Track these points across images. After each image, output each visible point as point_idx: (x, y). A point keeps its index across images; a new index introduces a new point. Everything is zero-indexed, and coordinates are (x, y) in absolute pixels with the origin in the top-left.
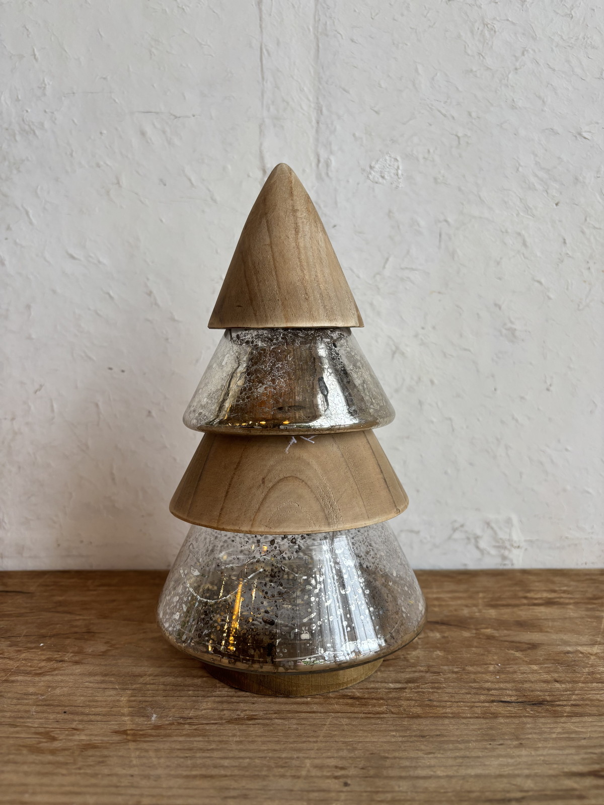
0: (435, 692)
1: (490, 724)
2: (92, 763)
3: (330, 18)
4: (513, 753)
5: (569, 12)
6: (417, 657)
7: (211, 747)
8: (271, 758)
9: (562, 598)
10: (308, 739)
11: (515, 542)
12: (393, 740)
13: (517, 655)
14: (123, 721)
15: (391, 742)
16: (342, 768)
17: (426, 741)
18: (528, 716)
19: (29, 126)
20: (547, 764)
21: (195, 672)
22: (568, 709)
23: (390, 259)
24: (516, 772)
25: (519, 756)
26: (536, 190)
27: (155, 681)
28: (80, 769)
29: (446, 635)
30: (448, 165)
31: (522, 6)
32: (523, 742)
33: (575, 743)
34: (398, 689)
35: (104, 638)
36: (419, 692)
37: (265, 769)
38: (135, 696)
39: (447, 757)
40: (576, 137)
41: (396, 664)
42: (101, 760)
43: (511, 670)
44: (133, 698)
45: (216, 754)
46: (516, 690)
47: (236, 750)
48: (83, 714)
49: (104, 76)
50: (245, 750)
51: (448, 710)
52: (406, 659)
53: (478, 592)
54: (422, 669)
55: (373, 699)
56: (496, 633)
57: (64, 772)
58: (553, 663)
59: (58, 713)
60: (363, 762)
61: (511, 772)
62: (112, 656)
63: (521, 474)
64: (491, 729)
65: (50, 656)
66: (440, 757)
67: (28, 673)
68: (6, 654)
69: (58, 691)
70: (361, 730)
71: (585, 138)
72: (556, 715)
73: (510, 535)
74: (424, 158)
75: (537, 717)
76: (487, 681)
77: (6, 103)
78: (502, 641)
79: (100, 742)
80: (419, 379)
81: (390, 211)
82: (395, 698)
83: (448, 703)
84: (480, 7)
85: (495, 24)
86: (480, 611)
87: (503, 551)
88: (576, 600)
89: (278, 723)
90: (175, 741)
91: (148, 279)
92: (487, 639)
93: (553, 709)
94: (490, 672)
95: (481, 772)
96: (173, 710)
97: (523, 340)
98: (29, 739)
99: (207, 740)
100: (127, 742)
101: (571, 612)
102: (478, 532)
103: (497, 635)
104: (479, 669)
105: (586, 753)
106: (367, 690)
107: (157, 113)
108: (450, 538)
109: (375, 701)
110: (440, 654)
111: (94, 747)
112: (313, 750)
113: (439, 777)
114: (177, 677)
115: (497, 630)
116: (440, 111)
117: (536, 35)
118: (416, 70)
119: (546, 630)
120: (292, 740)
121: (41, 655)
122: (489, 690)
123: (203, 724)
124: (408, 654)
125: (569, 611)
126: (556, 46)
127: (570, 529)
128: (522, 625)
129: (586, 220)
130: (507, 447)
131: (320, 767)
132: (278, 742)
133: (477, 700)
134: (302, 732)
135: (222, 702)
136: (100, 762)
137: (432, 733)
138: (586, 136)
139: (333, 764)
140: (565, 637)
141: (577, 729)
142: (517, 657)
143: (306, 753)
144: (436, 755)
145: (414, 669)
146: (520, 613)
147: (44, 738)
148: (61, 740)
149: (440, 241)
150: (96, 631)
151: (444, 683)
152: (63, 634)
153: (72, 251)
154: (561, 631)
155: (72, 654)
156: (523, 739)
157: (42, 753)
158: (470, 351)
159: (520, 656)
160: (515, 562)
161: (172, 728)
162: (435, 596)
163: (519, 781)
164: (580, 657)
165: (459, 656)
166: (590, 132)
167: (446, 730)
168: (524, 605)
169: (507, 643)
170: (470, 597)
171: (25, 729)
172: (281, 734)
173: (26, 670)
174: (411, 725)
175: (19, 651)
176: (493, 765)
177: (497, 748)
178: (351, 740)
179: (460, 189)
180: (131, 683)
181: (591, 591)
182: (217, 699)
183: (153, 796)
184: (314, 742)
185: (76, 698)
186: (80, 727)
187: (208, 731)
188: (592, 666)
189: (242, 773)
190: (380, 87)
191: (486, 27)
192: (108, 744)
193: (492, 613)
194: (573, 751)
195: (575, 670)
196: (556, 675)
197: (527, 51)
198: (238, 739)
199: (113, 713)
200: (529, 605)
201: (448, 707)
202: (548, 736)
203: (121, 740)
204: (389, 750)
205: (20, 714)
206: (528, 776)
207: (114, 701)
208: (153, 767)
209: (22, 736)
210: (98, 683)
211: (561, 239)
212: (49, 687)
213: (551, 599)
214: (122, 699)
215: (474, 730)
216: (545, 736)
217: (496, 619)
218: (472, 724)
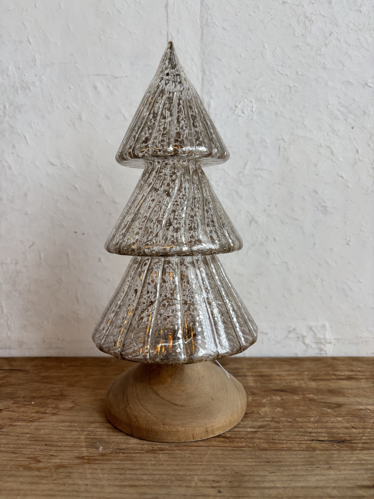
0: (277, 434)
1: (311, 455)
2: (62, 477)
3: (210, 15)
4: (325, 473)
5: (359, 9)
6: (265, 412)
7: (136, 468)
8: (173, 475)
9: (357, 375)
10: (196, 463)
11: (328, 340)
12: (250, 464)
13: (329, 411)
14: (82, 451)
15: (248, 465)
16: (218, 482)
17: (270, 465)
18: (335, 450)
19: (26, 84)
20: (346, 480)
22: (360, 445)
23: (249, 163)
24: (327, 485)
25: (329, 475)
26: (339, 119)
27: (102, 426)
28: (55, 480)
29: (284, 398)
30: (284, 105)
31: (330, 5)
32: (332, 466)
33: (364, 467)
34: (253, 432)
35: (71, 399)
36: (266, 434)
37: (169, 481)
38: (89, 435)
39: (283, 475)
40: (364, 86)
41: (252, 416)
42: (68, 475)
43: (325, 420)
44: (88, 437)
45: (139, 472)
46: (328, 433)
47: (152, 469)
48: (57, 446)
49: (71, 53)
50: (157, 470)
51: (284, 446)
52: (258, 413)
53: (304, 371)
54: (268, 419)
55: (237, 438)
56: (315, 397)
57: (45, 482)
58: (351, 416)
59: (42, 445)
60: (230, 478)
61: (323, 485)
62: (76, 410)
64: (312, 457)
65: (38, 410)
66: (279, 475)
67: (24, 421)
68: (11, 408)
69: (42, 432)
70: (230, 458)
71: (370, 87)
72: (353, 449)
73: (324, 335)
74: (269, 100)
75: (341, 450)
76: (309, 428)
77: (12, 70)
78: (319, 402)
79: (67, 463)
80: (267, 238)
81: (248, 134)
82: (251, 438)
83: (284, 441)
84: (303, 7)
85: (312, 17)
86: (305, 383)
87: (320, 345)
88: (367, 377)
89: (178, 453)
90: (114, 463)
91: (99, 177)
92: (309, 401)
93: (351, 445)
94: (311, 422)
95: (305, 485)
96: (113, 444)
97: (331, 213)
98: (24, 462)
99: (133, 463)
100: (84, 464)
101: (363, 384)
102: (305, 333)
103: (316, 398)
104: (304, 420)
105: (371, 473)
106: (233, 433)
107: (104, 75)
108: (286, 337)
109: (238, 440)
110: (280, 410)
111: (63, 466)
112: (199, 470)
113: (278, 488)
115: (316, 395)
116: (279, 72)
117: (338, 23)
118: (264, 46)
119: (347, 395)
120: (186, 464)
121: (33, 409)
122: (310, 433)
123: (131, 453)
124: (260, 410)
126: (352, 29)
127: (363, 331)
128: (332, 392)
129: (371, 137)
130: (322, 280)
131: (203, 481)
132: (177, 465)
133: (303, 439)
134: (193, 458)
136: (67, 476)
137: (274, 460)
138: (371, 86)
139: (211, 479)
140: (359, 400)
141: (366, 458)
142: (329, 412)
143: (195, 472)
144: (276, 474)
145: (263, 420)
146: (331, 384)
147: (33, 461)
148: (43, 462)
149: (279, 152)
150: (66, 395)
151: (282, 428)
152: (46, 396)
153: (52, 160)
154: (356, 396)
155: (51, 409)
156: (332, 464)
157: (32, 470)
158: (298, 220)
159: (330, 411)
160: (328, 352)
161: (112, 456)
162: (277, 373)
163: (329, 491)
164: (369, 412)
165: (292, 411)
166: (373, 83)
167: (283, 458)
168: (333, 379)
169: (322, 403)
170: (299, 374)
171: (21, 455)
172: (180, 460)
173: (23, 419)
174: (261, 455)
175: (19, 407)
176: (313, 481)
177: (315, 470)
178: (223, 464)
179: (291, 120)
180: (87, 427)
184: (201, 465)
185: (53, 436)
186: (55, 454)
187: (134, 457)
189: (155, 484)
190: (241, 57)
191: (307, 18)
192: (72, 465)
193: (313, 384)
194: (363, 472)
195: (365, 421)
196: (353, 424)
197: (333, 33)
198: (153, 463)
199: (76, 445)
200: (336, 379)
201: (285, 444)
202: (347, 462)
203: (80, 463)
204: (247, 470)
205: (19, 446)
206: (334, 488)
207: (76, 438)
208: (99, 479)
209: (20, 459)
210: (67, 427)
211: (356, 151)
212: (37, 429)
213: (350, 375)
214: (82, 437)
215: (301, 458)
216: (345, 462)
217: (315, 388)
218: (300, 455)
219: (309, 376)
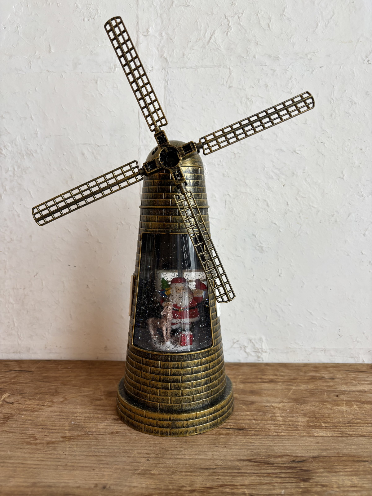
1: (216, 438)
2: (51, 449)
3: (172, 97)
4: (221, 450)
5: (290, 91)
7: (99, 444)
8: (121, 449)
9: (278, 379)
11: (264, 350)
12: (173, 443)
14: (65, 432)
16: (148, 454)
17: (187, 444)
18: (234, 435)
19: (30, 151)
20: (232, 455)
21: (98, 412)
22: (253, 432)
24: (218, 458)
25: (222, 452)
26: (273, 179)
28: (45, 451)
30: (230, 167)
31: (266, 88)
32: (227, 446)
33: (248, 447)
35: (62, 395)
37: (118, 453)
39: (192, 451)
40: (293, 153)
43: (237, 414)
44: (71, 423)
45: (100, 447)
46: (235, 423)
47: (109, 446)
48: (49, 429)
49: (65, 128)
50: (111, 446)
53: (239, 375)
57: (39, 452)
58: (257, 411)
59: (39, 429)
60: (158, 452)
61: (215, 458)
62: (65, 403)
63: (267, 316)
64: (216, 440)
65: (39, 403)
67: (28, 411)
68: (20, 402)
69: (40, 419)
71: (297, 153)
72: (246, 435)
73: (261, 346)
74: (218, 164)
75: (238, 435)
77: (19, 141)
78: (239, 400)
79: (55, 441)
84: (245, 90)
85: (252, 98)
86: (236, 385)
87: (258, 354)
88: (284, 380)
89: (128, 435)
91: (86, 223)
93: (247, 432)
95: (204, 457)
96: (87, 428)
97: (267, 252)
98: (27, 439)
99: (98, 441)
101: (279, 387)
102: (246, 345)
103: (239, 397)
105: (250, 452)
107: (89, 144)
108: (232, 347)
111: (52, 443)
112: (139, 446)
113: (186, 459)
114: (91, 414)
115: (240, 395)
118: (214, 122)
119: (262, 395)
120: (132, 442)
123: (97, 435)
125: (278, 386)
127: (291, 343)
129: (298, 193)
130: (259, 304)
131: (140, 453)
132: (126, 443)
134: (137, 439)
135: (108, 425)
136: (54, 449)
139: (145, 452)
140: (269, 399)
141: (252, 441)
142: (243, 408)
143: (136, 448)
144: (188, 450)
146: (254, 386)
147: (33, 439)
148: (39, 440)
149: (226, 205)
150: (59, 391)
152: (45, 393)
154: (269, 396)
155: (48, 402)
158: (241, 257)
160: (264, 359)
161: (85, 436)
163: (217, 462)
164: (271, 409)
166: (300, 150)
167: (197, 440)
168: (259, 382)
170: (235, 378)
171: (25, 435)
175: (25, 400)
176: (210, 455)
177: (214, 448)
179: (235, 179)
180: (71, 416)
181: (294, 375)
182: (106, 424)
183: (72, 463)
184: (142, 443)
185: (47, 422)
186: (48, 434)
187: (99, 438)
188: (274, 413)
190: (196, 130)
192: (58, 442)
193: (241, 386)
194: (245, 451)
195: (265, 415)
196: (255, 417)
198: (110, 441)
199: (62, 429)
200: (261, 382)
203: (63, 440)
204: (170, 447)
205: (24, 429)
206: (221, 460)
207: (63, 424)
208: (74, 451)
209: (24, 438)
210: (57, 416)
211: (286, 203)
212: (37, 417)
213: (273, 379)
214: (66, 423)
215: (208, 440)
216: (238, 444)
217: (241, 390)
218: (209, 438)
219: (241, 379)
